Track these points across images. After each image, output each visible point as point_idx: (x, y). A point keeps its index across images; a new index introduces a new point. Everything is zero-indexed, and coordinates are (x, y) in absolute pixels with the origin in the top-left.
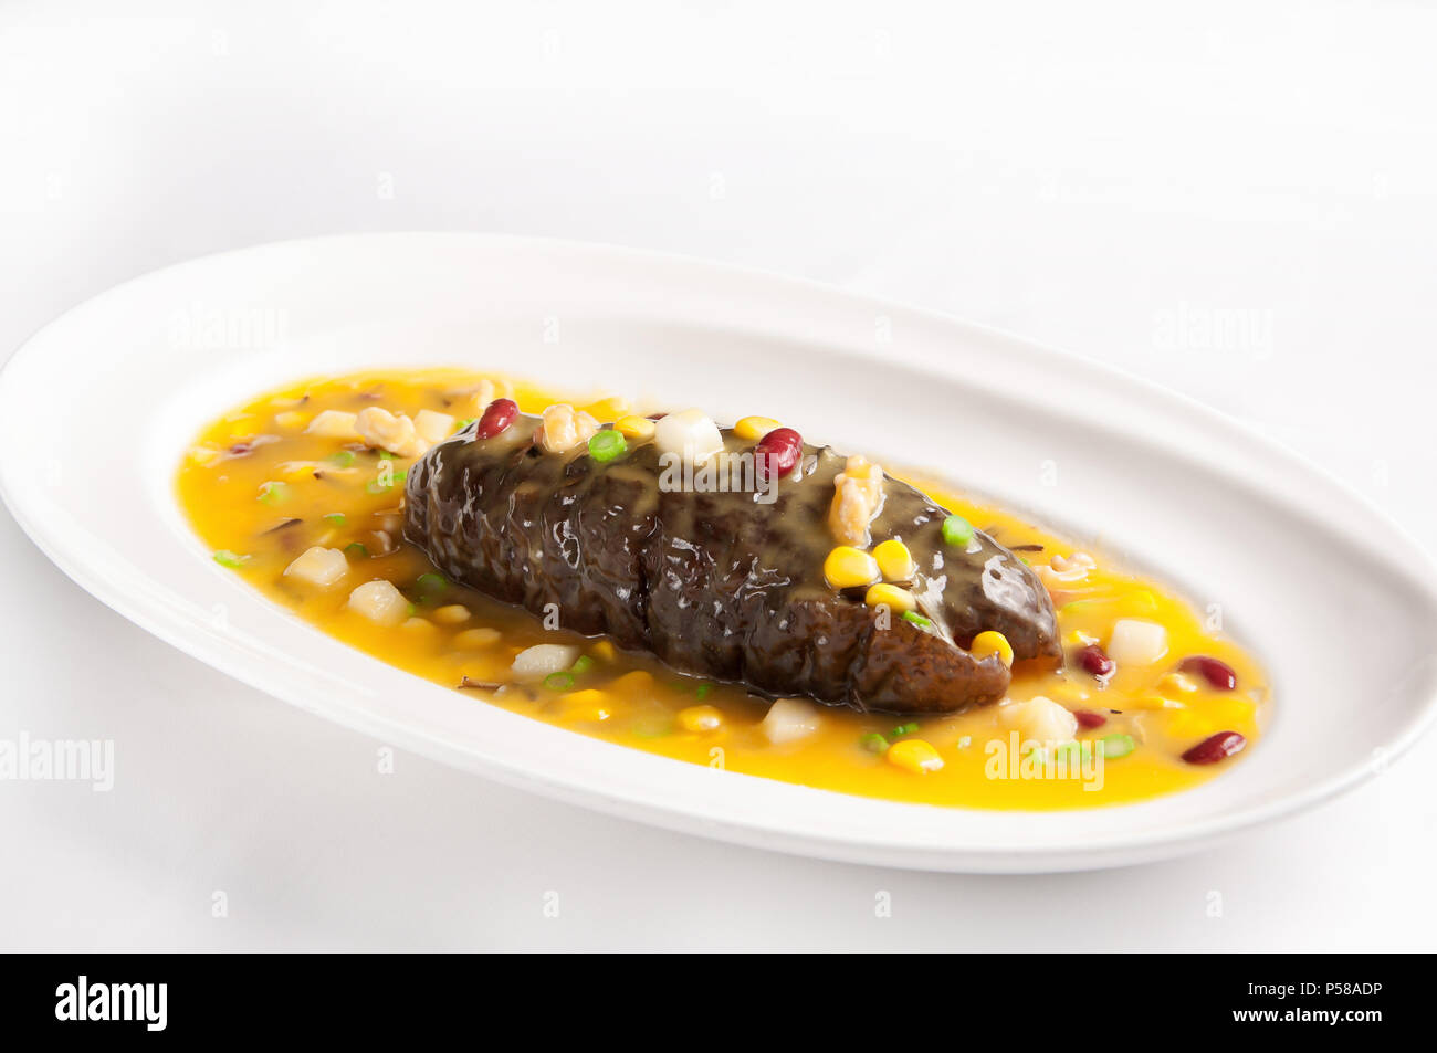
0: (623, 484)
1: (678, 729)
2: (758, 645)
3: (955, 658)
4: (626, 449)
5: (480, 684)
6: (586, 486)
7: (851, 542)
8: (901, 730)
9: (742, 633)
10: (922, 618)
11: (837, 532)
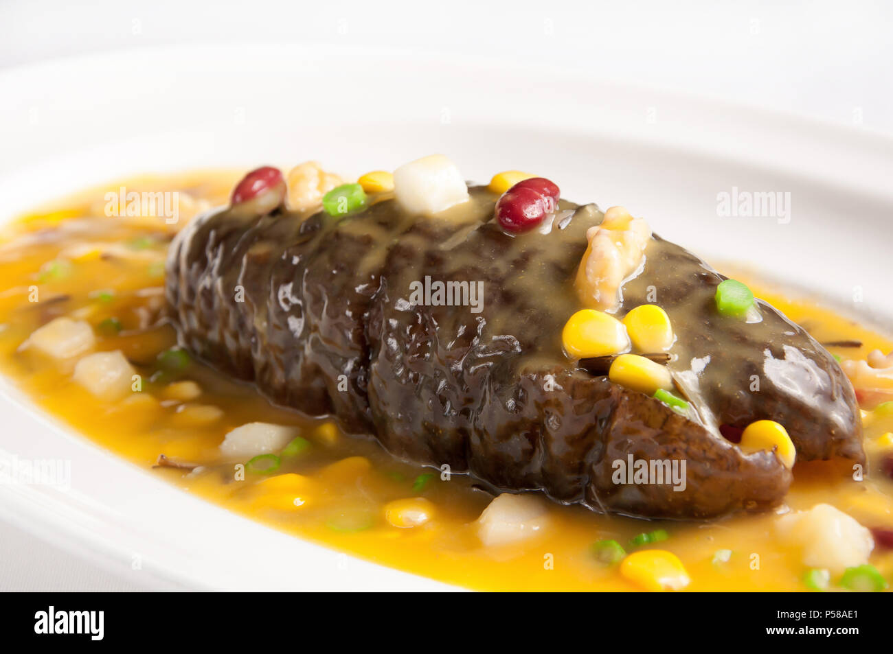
0: (351, 239)
1: (379, 523)
2: (481, 428)
3: (714, 449)
4: (362, 202)
5: (178, 465)
6: (314, 245)
7: (598, 305)
8: (644, 537)
9: (465, 412)
10: (676, 399)
11: (583, 293)
